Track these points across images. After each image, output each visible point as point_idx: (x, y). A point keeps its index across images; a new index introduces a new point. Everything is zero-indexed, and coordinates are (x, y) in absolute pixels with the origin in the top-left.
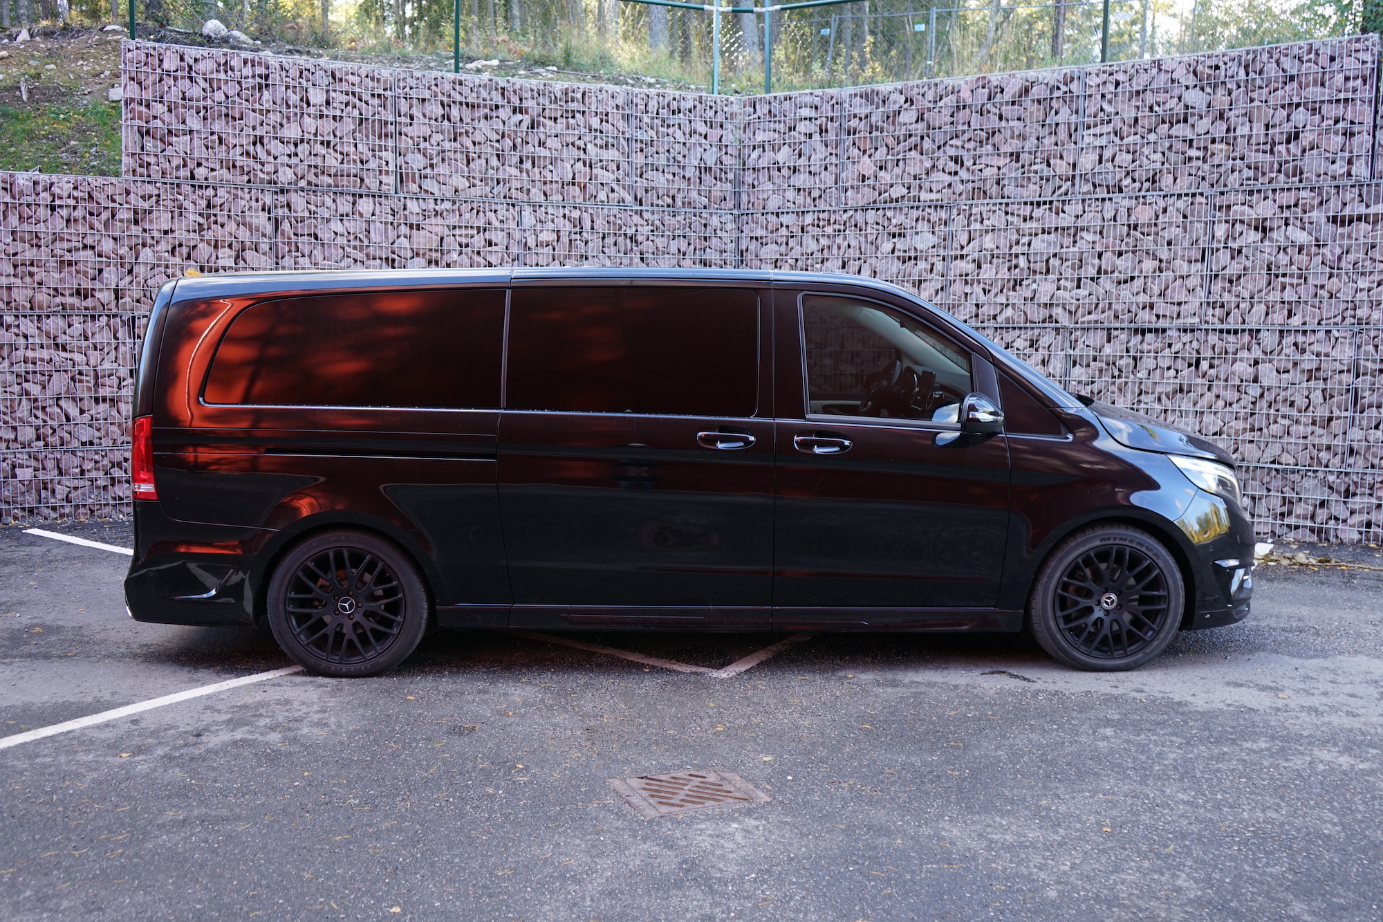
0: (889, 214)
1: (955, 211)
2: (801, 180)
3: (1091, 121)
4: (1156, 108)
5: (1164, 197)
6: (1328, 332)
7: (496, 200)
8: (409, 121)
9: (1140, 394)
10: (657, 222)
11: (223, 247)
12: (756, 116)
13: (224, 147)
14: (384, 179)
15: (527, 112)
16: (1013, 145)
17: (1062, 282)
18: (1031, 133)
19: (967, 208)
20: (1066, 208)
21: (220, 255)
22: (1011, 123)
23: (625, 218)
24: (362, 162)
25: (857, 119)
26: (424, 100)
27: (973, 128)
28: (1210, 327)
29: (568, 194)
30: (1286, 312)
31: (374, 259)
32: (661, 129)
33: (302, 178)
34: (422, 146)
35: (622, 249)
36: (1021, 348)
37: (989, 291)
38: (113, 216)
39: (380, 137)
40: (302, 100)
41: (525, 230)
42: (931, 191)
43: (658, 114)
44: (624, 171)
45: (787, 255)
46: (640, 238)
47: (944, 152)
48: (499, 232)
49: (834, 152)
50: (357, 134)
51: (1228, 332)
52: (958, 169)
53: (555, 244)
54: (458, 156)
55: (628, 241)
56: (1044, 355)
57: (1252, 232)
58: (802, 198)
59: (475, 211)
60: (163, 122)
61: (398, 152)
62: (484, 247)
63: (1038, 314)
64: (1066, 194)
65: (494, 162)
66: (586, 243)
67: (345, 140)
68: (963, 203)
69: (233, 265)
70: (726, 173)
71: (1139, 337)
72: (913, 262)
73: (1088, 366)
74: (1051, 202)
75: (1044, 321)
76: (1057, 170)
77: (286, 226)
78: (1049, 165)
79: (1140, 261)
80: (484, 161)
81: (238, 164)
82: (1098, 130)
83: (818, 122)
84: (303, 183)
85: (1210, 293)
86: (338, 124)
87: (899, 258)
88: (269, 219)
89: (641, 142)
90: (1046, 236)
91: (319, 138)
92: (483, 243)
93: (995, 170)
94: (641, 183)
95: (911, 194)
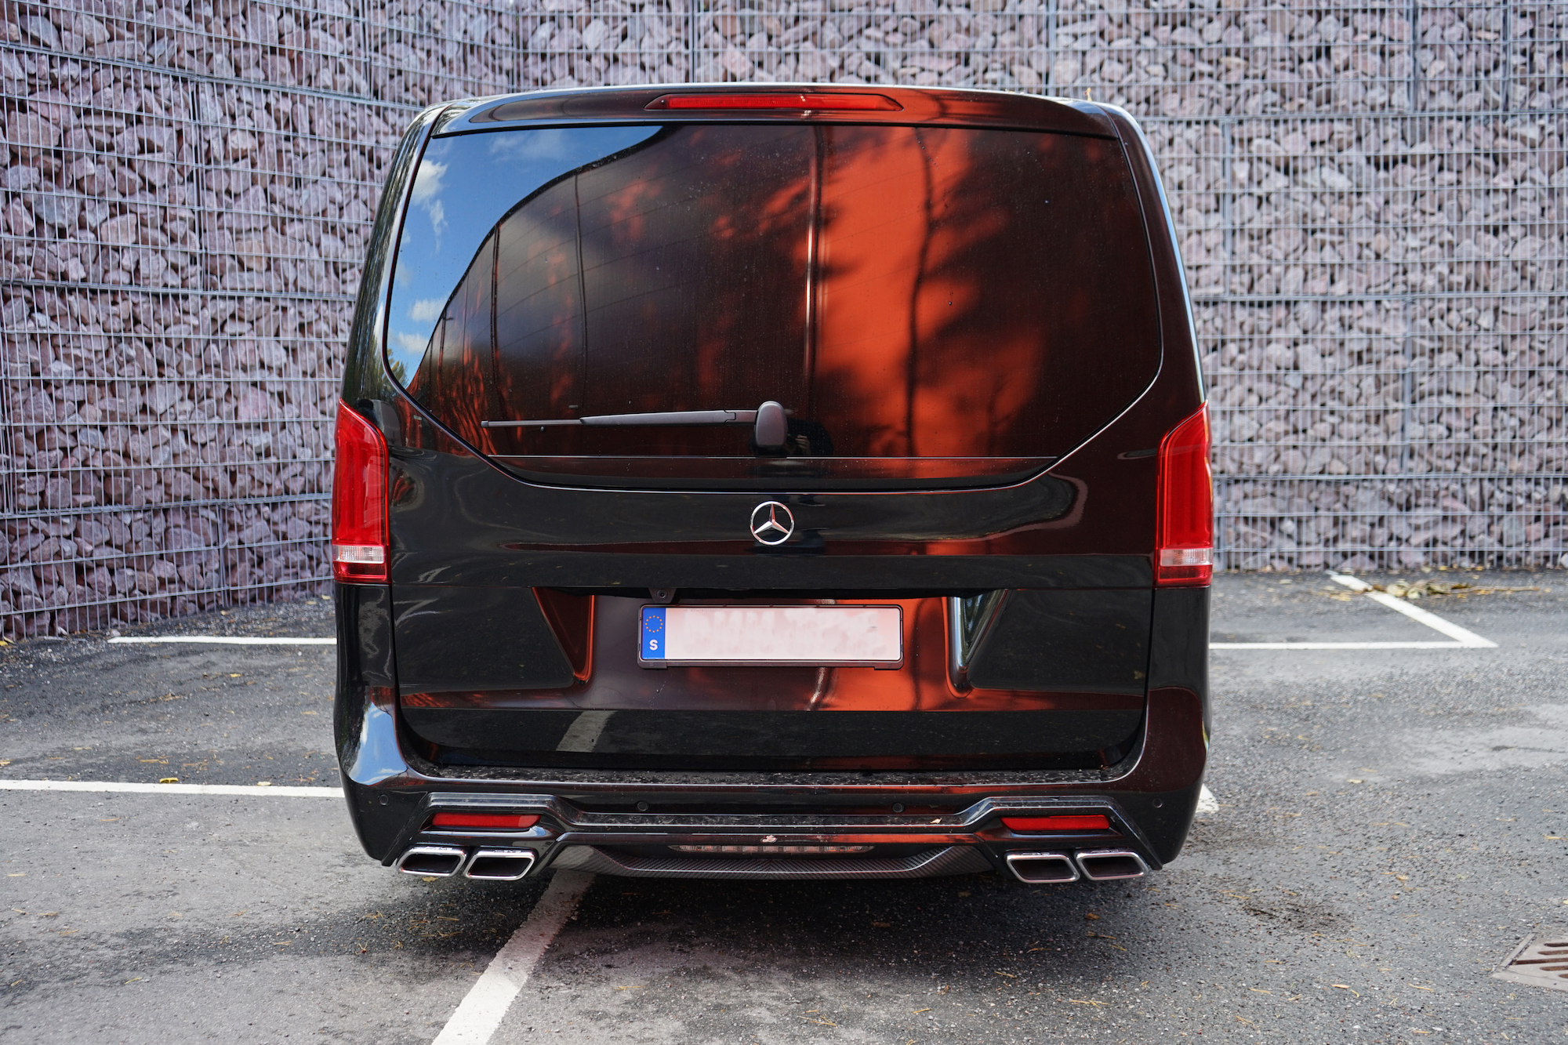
2: (629, 75)
3: (1069, 15)
5: (1171, 123)
6: (1378, 302)
7: (157, 69)
16: (957, 43)
18: (984, 26)
23: (361, 119)
27: (899, 13)
28: (1238, 298)
29: (274, 68)
30: (1328, 277)
35: (358, 173)
41: (206, 128)
44: (357, 39)
46: (381, 156)
47: (858, 46)
48: (163, 128)
49: (680, 35)
51: (1260, 305)
52: (881, 72)
53: (255, 155)
55: (367, 158)
57: (1281, 176)
59: (122, 84)
62: (140, 153)
66: (305, 155)
70: (499, 57)
76: (1024, 81)
78: (1010, 73)
82: (1077, 29)
85: (1233, 253)
92: (137, 146)
93: (934, 76)
94: (380, 62)
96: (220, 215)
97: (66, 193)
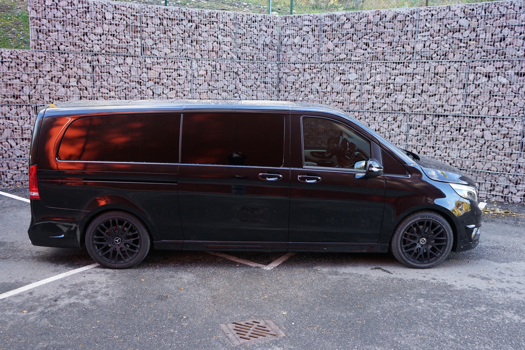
0: (339, 65)
1: (365, 65)
2: (304, 50)
3: (421, 30)
4: (448, 26)
5: (450, 62)
6: (513, 119)
7: (182, 58)
8: (146, 26)
9: (437, 141)
10: (246, 67)
11: (72, 77)
12: (286, 23)
13: (71, 37)
14: (137, 49)
15: (194, 22)
16: (390, 39)
17: (407, 95)
18: (397, 34)
19: (370, 64)
20: (410, 65)
21: (71, 81)
22: (389, 30)
23: (234, 65)
24: (127, 42)
25: (327, 26)
26: (152, 17)
27: (373, 31)
28: (465, 115)
29: (211, 55)
30: (496, 111)
31: (133, 82)
32: (248, 29)
33: (103, 49)
34: (152, 36)
35: (232, 78)
36: (390, 121)
37: (378, 98)
38: (27, 65)
39: (135, 32)
40: (103, 17)
41: (193, 70)
42: (356, 56)
43: (247, 22)
44: (233, 46)
45: (298, 80)
46: (239, 73)
47: (362, 41)
48: (183, 71)
49: (317, 39)
50: (125, 31)
51: (473, 117)
52: (367, 48)
53: (205, 75)
54: (166, 40)
55: (235, 74)
56: (399, 124)
57: (484, 78)
58: (304, 58)
59: (173, 62)
60: (46, 27)
61: (142, 38)
62: (177, 77)
63: (397, 108)
64: (410, 60)
65: (181, 42)
66: (218, 75)
67: (120, 34)
68: (369, 62)
69: (76, 85)
70: (274, 47)
71: (437, 118)
72: (348, 85)
73: (416, 129)
74: (404, 63)
75: (399, 110)
76: (407, 50)
77: (97, 69)
78: (403, 47)
79: (438, 88)
80: (177, 42)
81: (77, 44)
82: (424, 34)
83: (311, 27)
84: (104, 52)
85: (466, 102)
86: (117, 27)
87: (342, 83)
88: (90, 66)
89: (240, 34)
90: (401, 76)
91: (110, 33)
92: (177, 75)
93: (382, 48)
94: (240, 51)
95: (348, 58)
96: (196, 89)
97: (159, 87)
